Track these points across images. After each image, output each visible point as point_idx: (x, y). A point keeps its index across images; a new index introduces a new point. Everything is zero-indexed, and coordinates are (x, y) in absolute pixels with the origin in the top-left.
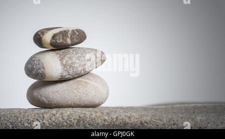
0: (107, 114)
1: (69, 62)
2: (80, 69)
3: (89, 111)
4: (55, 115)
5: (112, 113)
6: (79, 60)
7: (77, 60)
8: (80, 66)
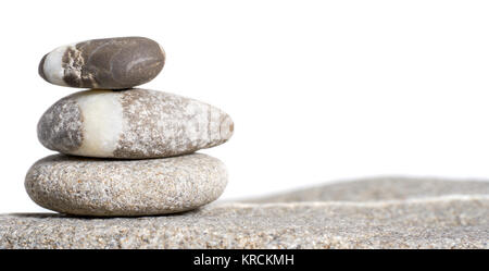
0: (275, 239)
1: (145, 112)
2: (168, 134)
3: (230, 231)
4: (147, 241)
5: (286, 236)
6: (169, 113)
7: (164, 112)
8: (168, 127)
